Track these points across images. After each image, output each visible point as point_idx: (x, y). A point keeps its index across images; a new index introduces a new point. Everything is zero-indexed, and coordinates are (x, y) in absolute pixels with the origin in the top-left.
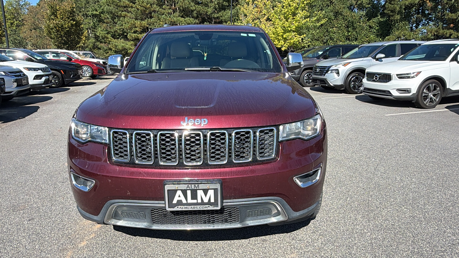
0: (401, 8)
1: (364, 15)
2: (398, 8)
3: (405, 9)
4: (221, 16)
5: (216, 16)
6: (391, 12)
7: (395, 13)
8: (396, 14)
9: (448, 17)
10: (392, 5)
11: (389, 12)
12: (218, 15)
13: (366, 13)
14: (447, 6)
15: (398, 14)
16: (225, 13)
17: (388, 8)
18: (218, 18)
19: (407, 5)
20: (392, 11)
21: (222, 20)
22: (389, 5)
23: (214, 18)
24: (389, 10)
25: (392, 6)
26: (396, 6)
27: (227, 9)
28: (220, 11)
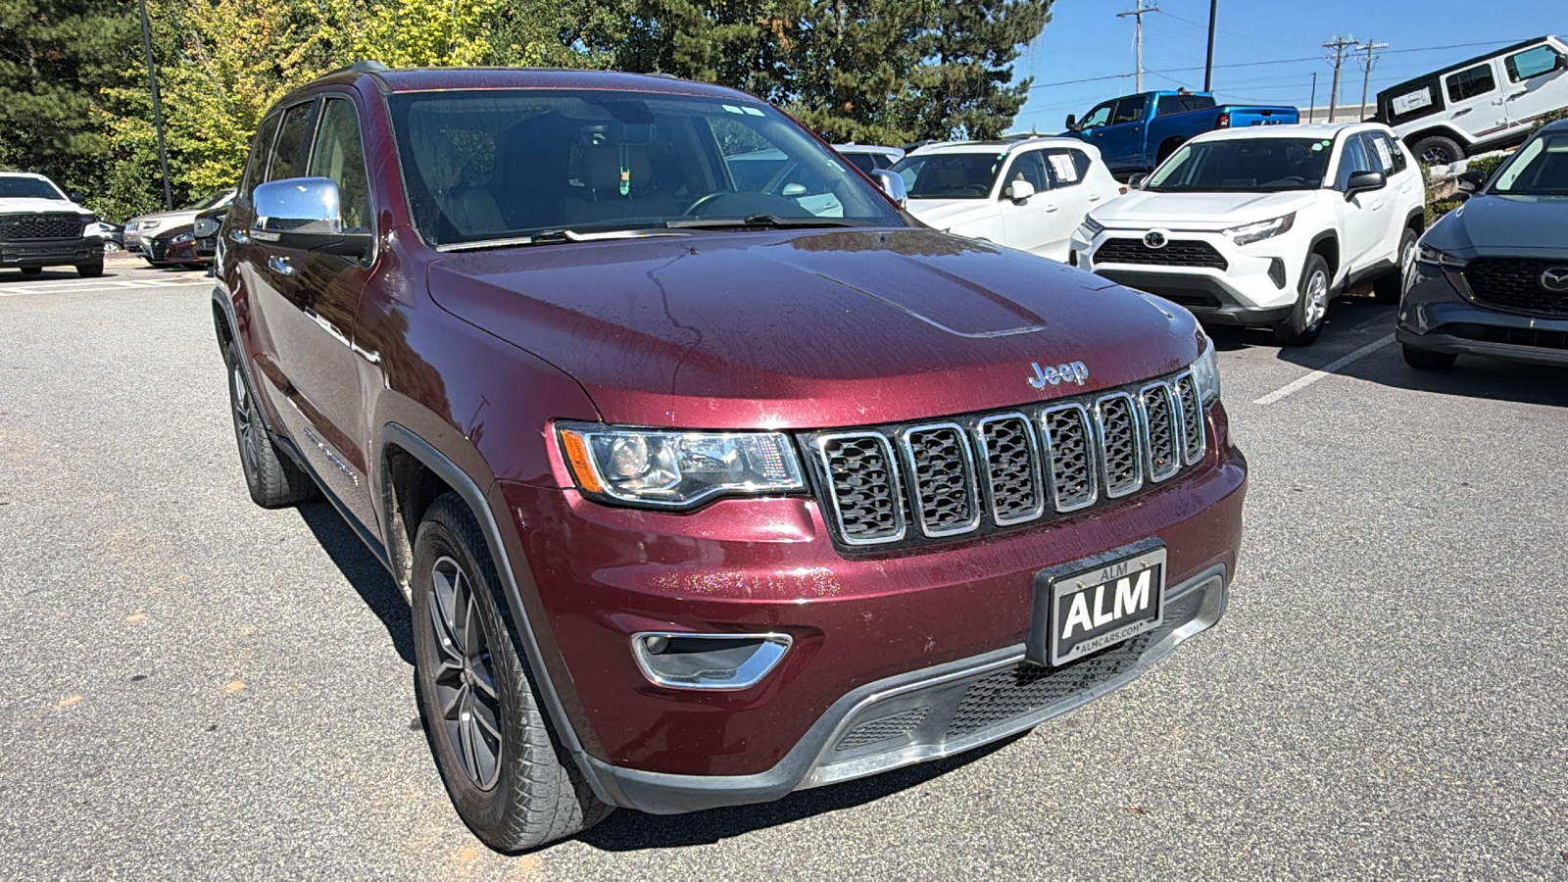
0: (714, 47)
1: (612, 62)
2: (709, 49)
3: (724, 52)
4: (72, 39)
5: (45, 34)
6: (692, 59)
7: (703, 63)
8: (706, 67)
9: (837, 82)
10: (693, 37)
11: (688, 58)
12: (54, 33)
13: (617, 57)
14: (829, 51)
15: (710, 68)
16: (86, 27)
17: (681, 46)
18: (59, 44)
19: (732, 43)
20: (694, 57)
21: (76, 53)
22: (684, 36)
23: (35, 43)
24: (685, 54)
25: (694, 41)
26: (702, 41)
27: (91, 12)
28: (62, 19)
